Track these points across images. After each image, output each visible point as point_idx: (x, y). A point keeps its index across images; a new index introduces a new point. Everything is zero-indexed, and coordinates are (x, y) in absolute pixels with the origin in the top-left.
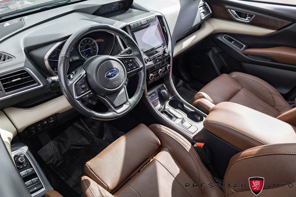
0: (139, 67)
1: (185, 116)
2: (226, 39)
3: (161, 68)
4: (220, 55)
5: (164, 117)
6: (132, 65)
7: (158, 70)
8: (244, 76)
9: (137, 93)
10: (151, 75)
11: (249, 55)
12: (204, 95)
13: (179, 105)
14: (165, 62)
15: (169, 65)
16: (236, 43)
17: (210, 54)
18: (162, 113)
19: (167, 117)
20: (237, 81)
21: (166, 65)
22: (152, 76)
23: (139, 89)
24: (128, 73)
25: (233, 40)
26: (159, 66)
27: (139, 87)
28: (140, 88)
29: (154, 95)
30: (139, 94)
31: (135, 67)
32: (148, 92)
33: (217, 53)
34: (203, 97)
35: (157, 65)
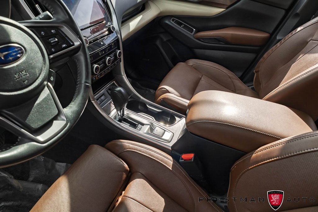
0: (74, 45)
1: (152, 119)
2: (174, 22)
3: (108, 55)
4: (169, 44)
5: (125, 126)
6: (58, 42)
7: (104, 58)
8: (201, 63)
9: (78, 95)
10: (96, 66)
11: (201, 39)
12: (167, 89)
13: (139, 107)
14: (113, 47)
15: (119, 51)
16: (185, 27)
17: (158, 43)
18: (121, 122)
19: (129, 126)
20: (196, 68)
21: (115, 51)
22: (97, 68)
23: (80, 87)
24: (51, 56)
25: (182, 24)
26: (105, 52)
27: (81, 83)
28: (83, 86)
29: (103, 98)
30: (83, 96)
31: (64, 46)
32: (94, 94)
33: (166, 41)
34: (168, 92)
35: (102, 51)
